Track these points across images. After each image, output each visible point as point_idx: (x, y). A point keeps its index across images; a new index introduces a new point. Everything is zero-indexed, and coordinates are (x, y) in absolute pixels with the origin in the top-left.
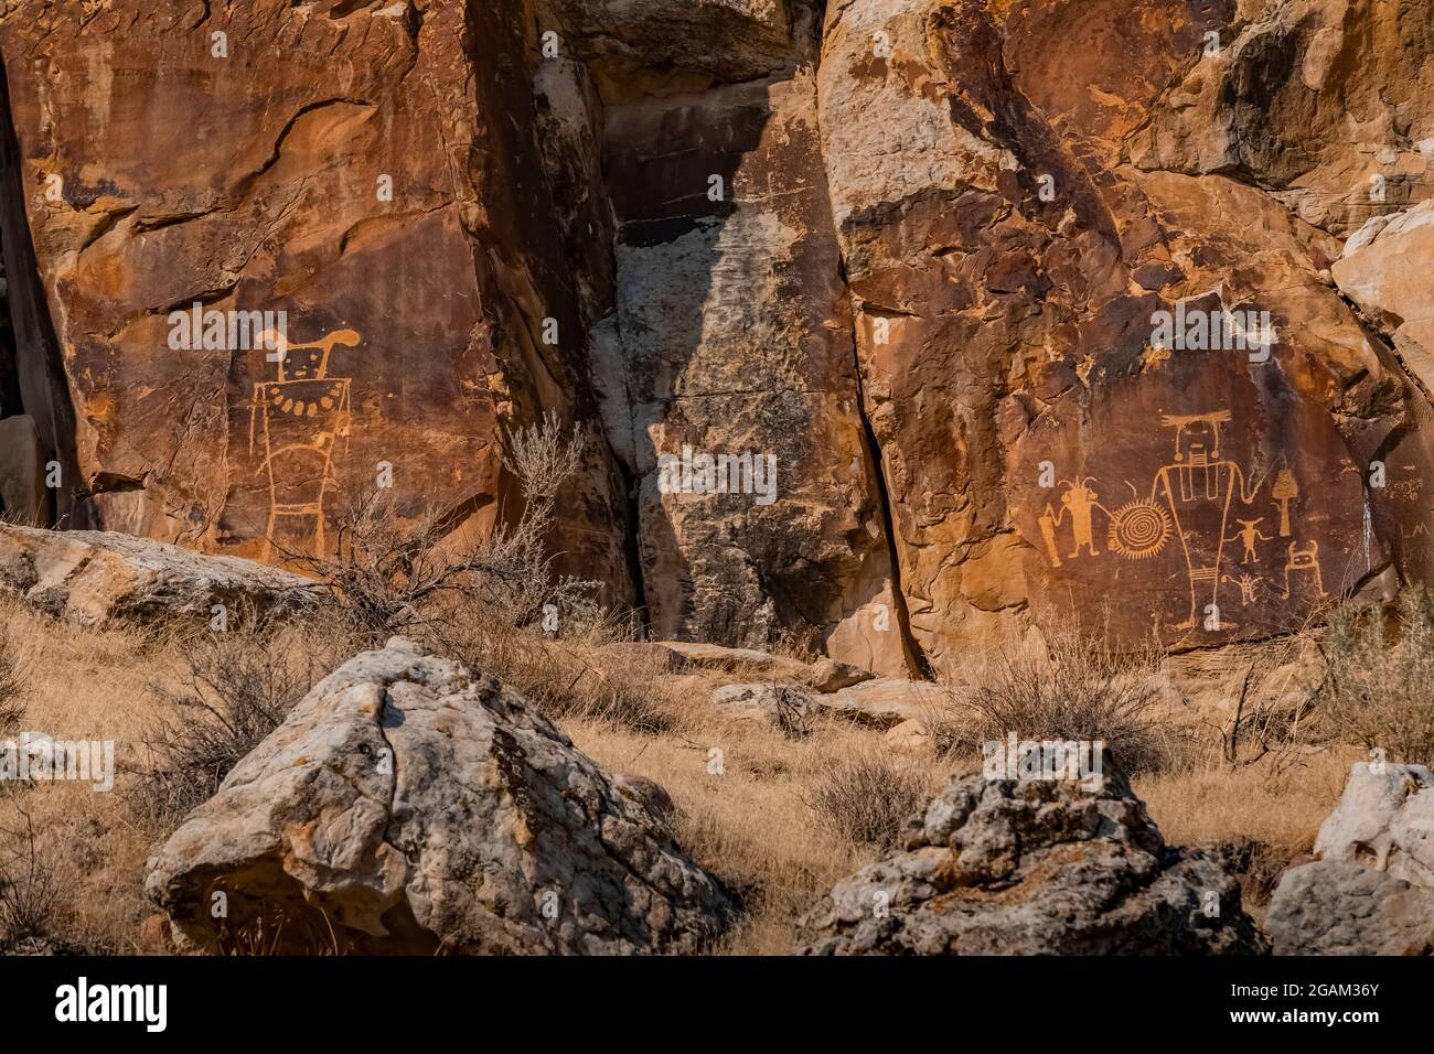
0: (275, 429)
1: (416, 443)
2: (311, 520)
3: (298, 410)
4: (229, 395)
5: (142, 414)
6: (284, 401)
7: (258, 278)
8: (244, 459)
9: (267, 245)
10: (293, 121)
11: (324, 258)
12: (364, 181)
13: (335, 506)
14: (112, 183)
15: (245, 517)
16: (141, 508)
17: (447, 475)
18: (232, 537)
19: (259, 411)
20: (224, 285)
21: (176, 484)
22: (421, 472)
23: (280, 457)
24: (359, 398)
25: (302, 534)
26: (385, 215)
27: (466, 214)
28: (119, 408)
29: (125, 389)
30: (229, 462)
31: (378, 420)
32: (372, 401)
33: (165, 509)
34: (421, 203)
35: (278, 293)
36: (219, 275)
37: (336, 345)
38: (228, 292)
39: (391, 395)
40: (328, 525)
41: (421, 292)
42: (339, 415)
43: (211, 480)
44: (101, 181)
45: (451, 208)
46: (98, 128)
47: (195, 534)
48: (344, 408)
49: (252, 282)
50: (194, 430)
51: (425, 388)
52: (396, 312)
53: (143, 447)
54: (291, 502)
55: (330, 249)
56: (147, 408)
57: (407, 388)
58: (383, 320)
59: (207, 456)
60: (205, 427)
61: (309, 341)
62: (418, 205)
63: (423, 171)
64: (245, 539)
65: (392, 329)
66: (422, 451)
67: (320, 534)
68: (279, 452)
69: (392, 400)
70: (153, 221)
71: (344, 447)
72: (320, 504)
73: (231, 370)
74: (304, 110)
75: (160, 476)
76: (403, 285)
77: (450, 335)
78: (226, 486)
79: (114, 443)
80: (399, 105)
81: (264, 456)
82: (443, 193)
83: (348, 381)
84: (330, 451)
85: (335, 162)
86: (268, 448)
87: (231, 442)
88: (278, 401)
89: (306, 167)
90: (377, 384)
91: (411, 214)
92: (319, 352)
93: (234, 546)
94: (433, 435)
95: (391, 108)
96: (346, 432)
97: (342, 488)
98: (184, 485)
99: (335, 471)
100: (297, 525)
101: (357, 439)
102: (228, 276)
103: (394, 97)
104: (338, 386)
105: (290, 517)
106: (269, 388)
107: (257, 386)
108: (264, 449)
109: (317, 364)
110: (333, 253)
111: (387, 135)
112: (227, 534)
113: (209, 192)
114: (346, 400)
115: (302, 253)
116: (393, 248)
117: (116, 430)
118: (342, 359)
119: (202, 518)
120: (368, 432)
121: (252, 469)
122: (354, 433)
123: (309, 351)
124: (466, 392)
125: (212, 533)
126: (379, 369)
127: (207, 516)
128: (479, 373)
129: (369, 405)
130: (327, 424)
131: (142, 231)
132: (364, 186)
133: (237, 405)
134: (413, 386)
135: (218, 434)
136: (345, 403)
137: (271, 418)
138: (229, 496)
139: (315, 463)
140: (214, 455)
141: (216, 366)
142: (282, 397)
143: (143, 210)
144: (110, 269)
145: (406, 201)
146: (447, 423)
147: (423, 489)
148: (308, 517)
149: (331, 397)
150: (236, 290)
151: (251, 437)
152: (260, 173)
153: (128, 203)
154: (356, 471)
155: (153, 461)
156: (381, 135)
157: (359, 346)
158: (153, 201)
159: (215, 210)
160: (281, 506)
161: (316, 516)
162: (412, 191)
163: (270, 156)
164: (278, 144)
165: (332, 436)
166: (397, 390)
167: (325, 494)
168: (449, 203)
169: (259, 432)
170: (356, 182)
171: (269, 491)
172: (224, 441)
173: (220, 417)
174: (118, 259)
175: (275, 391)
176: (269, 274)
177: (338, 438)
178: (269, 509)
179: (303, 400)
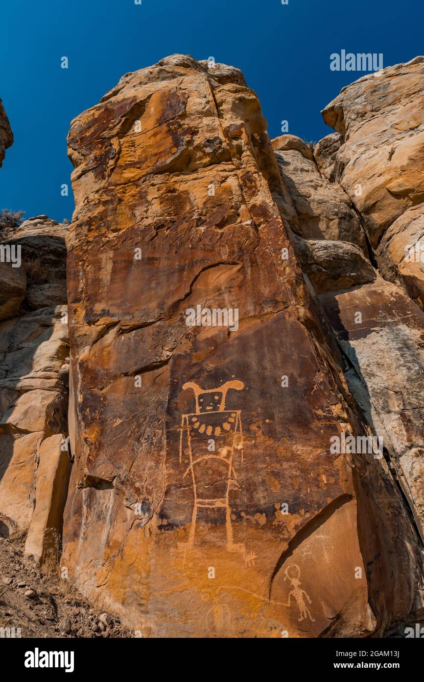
0: (195, 444)
1: (289, 454)
2: (221, 512)
3: (209, 433)
4: (167, 422)
5: (115, 436)
6: (200, 425)
7: (183, 353)
8: (176, 465)
9: (187, 336)
10: (199, 275)
11: (219, 341)
12: (238, 300)
13: (238, 501)
14: (109, 310)
15: (178, 507)
16: (112, 500)
17: (316, 479)
18: (169, 525)
19: (185, 432)
20: (164, 358)
21: (133, 484)
22: (296, 476)
23: (198, 464)
24: (247, 422)
25: (216, 524)
26: (251, 317)
27: (298, 312)
28: (102, 432)
29: (107, 420)
30: (167, 468)
31: (261, 438)
32: (256, 424)
33: (125, 503)
34: (272, 308)
35: (194, 361)
36: (162, 353)
37: (230, 390)
38: (166, 362)
39: (267, 421)
40: (234, 517)
41: (279, 357)
42: (236, 435)
43: (155, 481)
44: (103, 310)
45: (289, 309)
46: (104, 287)
47: (144, 521)
48: (238, 430)
49: (180, 356)
50: (145, 445)
51: (289, 415)
52: (264, 368)
53: (114, 460)
54: (207, 497)
55: (222, 336)
56: (118, 432)
57: (278, 416)
58: (258, 373)
59: (153, 464)
60: (152, 444)
61: (213, 388)
62: (270, 310)
63: (270, 292)
64: (177, 526)
65: (263, 379)
66: (294, 461)
67: (229, 524)
68: (199, 460)
69: (269, 424)
70: (128, 327)
71: (240, 457)
72: (227, 499)
73: (168, 407)
74: (204, 269)
75: (123, 478)
76: (266, 353)
77: (301, 381)
78: (164, 486)
79: (97, 455)
80: (253, 262)
81: (188, 464)
82: (283, 302)
83: (239, 412)
84: (231, 459)
85: (222, 292)
86: (191, 457)
87: (168, 454)
88: (196, 425)
89: (207, 295)
90: (258, 414)
91: (266, 314)
92: (220, 394)
93: (170, 532)
94: (299, 448)
95: (249, 265)
96: (239, 447)
97: (241, 487)
98: (137, 485)
99: (235, 474)
100: (212, 516)
101: (248, 451)
102: (166, 354)
103: (251, 259)
104: (233, 415)
105: (207, 509)
106: (191, 418)
107: (183, 416)
108: (189, 459)
109: (219, 402)
110: (224, 338)
111: (249, 277)
112: (165, 522)
113: (157, 311)
114: (239, 424)
115: (207, 339)
116: (258, 333)
117: (98, 447)
118: (234, 398)
119: (149, 510)
120: (255, 446)
121: (182, 472)
122: (246, 447)
123: (213, 394)
124: (319, 418)
125: (155, 522)
126: (258, 403)
127: (152, 508)
128: (325, 404)
129: (254, 428)
130: (228, 440)
131: (122, 333)
132: (238, 302)
133: (172, 429)
134: (282, 414)
135: (160, 449)
136: (238, 427)
137: (192, 437)
138: (166, 493)
139: (222, 468)
140: (158, 462)
141: (159, 405)
142: (198, 424)
143: (122, 323)
144: (105, 353)
145: (262, 308)
146: (309, 440)
147: (299, 490)
148: (219, 509)
149: (229, 423)
150: (171, 361)
151: (181, 450)
152: (182, 300)
153: (115, 319)
154: (250, 475)
155: (119, 468)
156: (245, 277)
157: (244, 390)
158: (127, 317)
159: (160, 320)
160: (201, 500)
161: (225, 509)
162: (266, 302)
163: (188, 291)
164: (192, 285)
165: (231, 449)
166: (271, 417)
167: (230, 492)
168: (287, 307)
169: (185, 447)
170: (233, 301)
171: (193, 488)
172: (163, 453)
173: (161, 437)
174: (110, 348)
175: (194, 419)
176: (189, 351)
177: (236, 450)
178: (193, 502)
179: (212, 425)
